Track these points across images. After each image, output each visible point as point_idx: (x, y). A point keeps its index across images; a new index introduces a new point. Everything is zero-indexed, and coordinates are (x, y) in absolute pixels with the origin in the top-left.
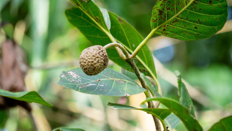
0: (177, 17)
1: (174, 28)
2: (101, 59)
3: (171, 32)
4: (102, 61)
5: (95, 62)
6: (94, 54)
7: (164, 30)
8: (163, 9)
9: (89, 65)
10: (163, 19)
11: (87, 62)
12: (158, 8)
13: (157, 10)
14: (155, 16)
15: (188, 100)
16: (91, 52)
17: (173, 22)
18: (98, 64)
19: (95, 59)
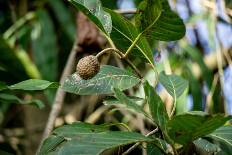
0: (154, 25)
1: (154, 32)
2: (92, 68)
3: (153, 35)
4: (93, 69)
5: (88, 70)
6: (86, 65)
7: (147, 34)
8: (143, 19)
9: (83, 73)
10: (144, 26)
11: (81, 71)
12: (140, 19)
13: (139, 20)
14: (139, 24)
15: (156, 99)
16: (84, 62)
17: (152, 29)
18: (90, 72)
19: (87, 69)
